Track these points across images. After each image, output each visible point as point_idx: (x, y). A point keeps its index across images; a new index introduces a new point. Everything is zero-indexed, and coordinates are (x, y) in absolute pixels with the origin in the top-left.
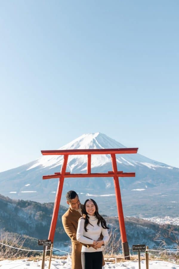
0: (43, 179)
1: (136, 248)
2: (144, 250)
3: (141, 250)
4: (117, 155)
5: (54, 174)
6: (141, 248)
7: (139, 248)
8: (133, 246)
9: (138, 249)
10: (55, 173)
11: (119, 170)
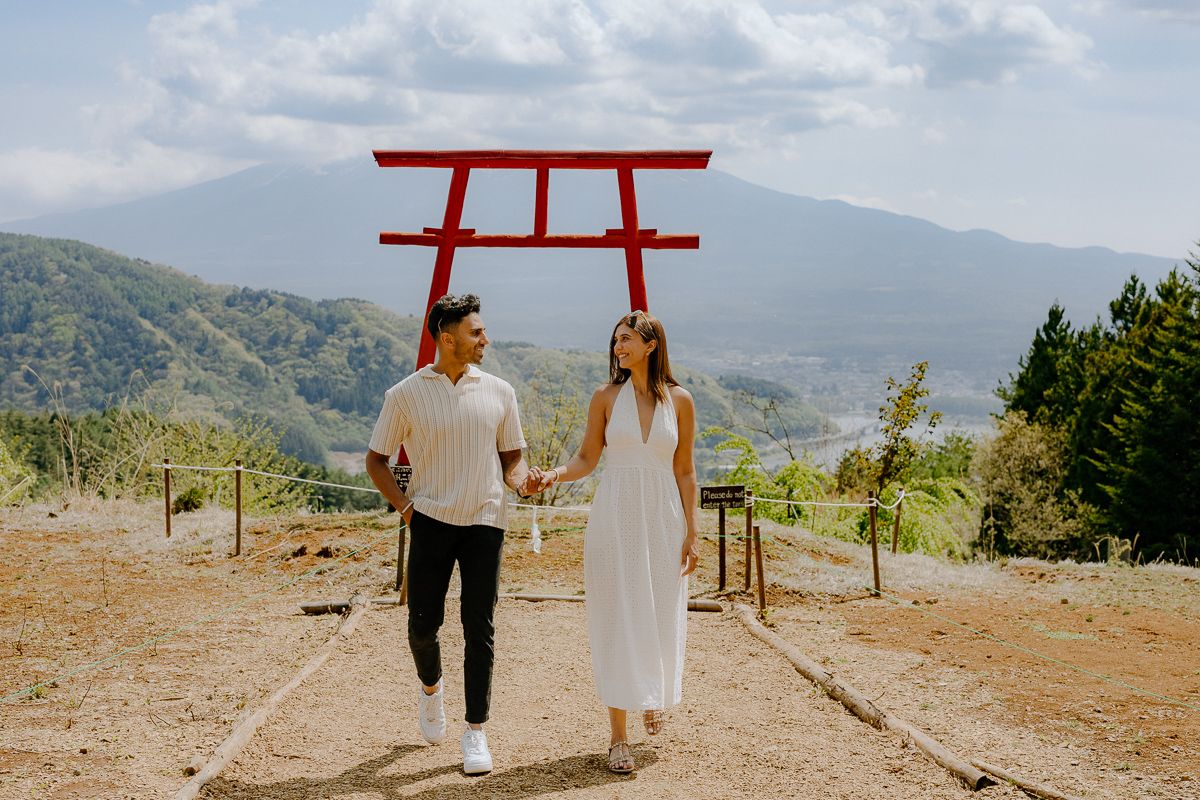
0: (381, 242)
1: (713, 496)
2: (738, 504)
3: (728, 505)
4: (637, 173)
5: (420, 232)
6: (729, 496)
7: (722, 496)
8: (703, 489)
9: (720, 501)
10: (426, 230)
11: (643, 224)
